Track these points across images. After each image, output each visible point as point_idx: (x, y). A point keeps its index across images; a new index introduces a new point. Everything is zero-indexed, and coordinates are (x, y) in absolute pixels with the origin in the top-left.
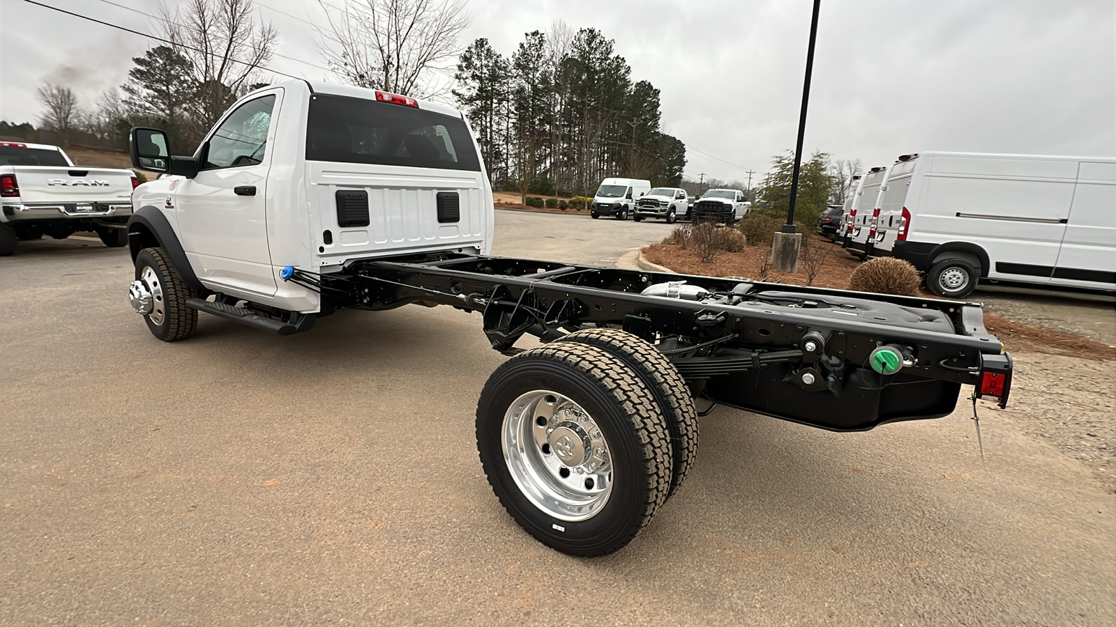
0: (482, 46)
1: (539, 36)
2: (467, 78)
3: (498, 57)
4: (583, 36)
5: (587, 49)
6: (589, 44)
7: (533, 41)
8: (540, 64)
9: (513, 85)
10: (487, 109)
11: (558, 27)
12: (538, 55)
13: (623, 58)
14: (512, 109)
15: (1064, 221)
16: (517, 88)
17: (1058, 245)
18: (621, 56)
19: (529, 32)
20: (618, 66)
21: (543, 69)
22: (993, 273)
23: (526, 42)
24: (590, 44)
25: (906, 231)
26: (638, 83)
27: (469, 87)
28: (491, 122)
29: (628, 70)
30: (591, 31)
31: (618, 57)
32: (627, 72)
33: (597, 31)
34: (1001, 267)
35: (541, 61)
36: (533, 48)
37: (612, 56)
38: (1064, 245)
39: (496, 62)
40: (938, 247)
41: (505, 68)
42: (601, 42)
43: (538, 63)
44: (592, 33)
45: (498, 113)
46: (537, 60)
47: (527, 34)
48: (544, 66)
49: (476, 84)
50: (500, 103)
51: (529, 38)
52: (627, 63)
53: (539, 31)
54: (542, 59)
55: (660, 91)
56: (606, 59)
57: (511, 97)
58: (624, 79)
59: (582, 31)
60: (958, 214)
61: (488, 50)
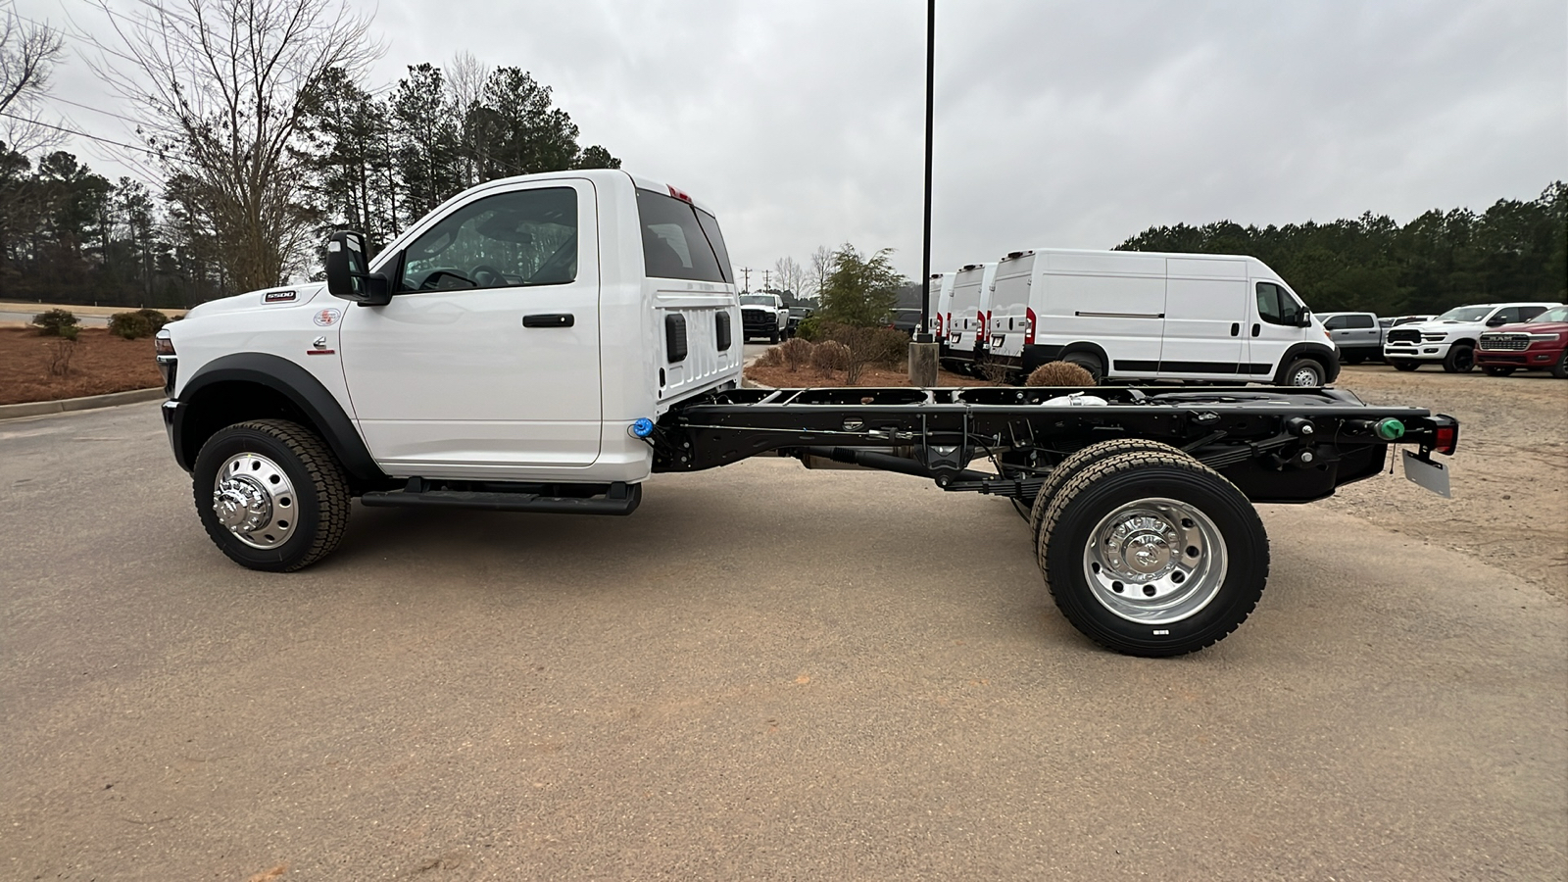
0: (336, 79)
1: (431, 72)
2: (312, 128)
3: (366, 98)
4: (502, 77)
5: (512, 97)
6: (514, 89)
7: (422, 79)
8: (437, 114)
9: (396, 142)
10: (354, 178)
11: (463, 62)
12: (433, 100)
13: (566, 114)
14: (398, 179)
15: (1162, 316)
16: (401, 147)
17: (1160, 339)
18: (563, 111)
19: (414, 65)
20: (558, 123)
21: (443, 122)
22: (1112, 372)
23: (410, 79)
24: (517, 90)
25: (1033, 333)
26: (588, 149)
27: (318, 142)
28: (364, 197)
29: (575, 131)
30: (516, 72)
31: (558, 112)
32: (572, 133)
33: (523, 72)
34: (1120, 365)
35: (437, 109)
36: (424, 89)
37: (549, 110)
38: (1164, 339)
39: (363, 105)
40: (1063, 349)
41: (379, 117)
42: (532, 89)
43: (434, 112)
44: (517, 75)
45: (375, 185)
46: (432, 108)
47: (411, 68)
48: (445, 116)
49: (331, 138)
50: (376, 168)
51: (415, 73)
52: (573, 121)
53: (431, 65)
54: (441, 107)
55: (620, 161)
56: (540, 113)
57: (393, 161)
58: (571, 143)
59: (500, 71)
60: (1077, 314)
61: (348, 86)
